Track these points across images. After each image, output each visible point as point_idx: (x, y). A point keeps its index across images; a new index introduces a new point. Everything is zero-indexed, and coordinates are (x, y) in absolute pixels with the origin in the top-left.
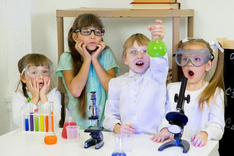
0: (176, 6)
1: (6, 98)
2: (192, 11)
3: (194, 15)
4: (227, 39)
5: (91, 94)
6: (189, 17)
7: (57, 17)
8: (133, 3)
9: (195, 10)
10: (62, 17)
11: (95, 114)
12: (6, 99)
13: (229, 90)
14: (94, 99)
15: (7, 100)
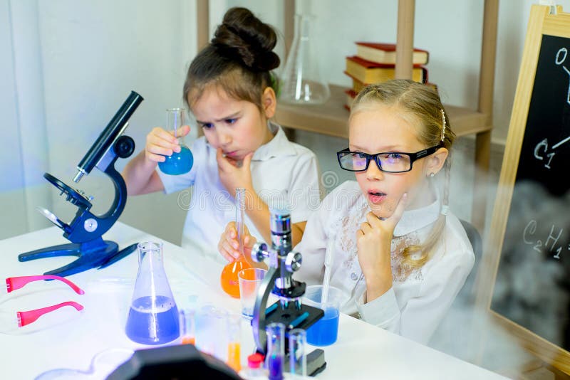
4: (560, 8)
13: (543, 147)
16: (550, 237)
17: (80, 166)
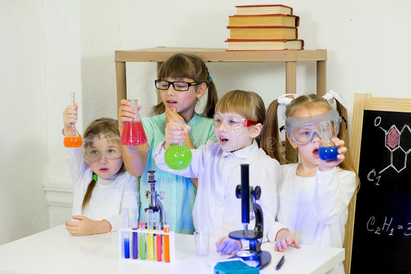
0: (297, 45)
1: (45, 186)
2: (324, 52)
3: (326, 57)
4: (371, 94)
5: (149, 174)
6: (318, 62)
7: (116, 62)
8: (229, 40)
9: (328, 51)
10: (124, 61)
11: (154, 204)
12: (43, 187)
13: (373, 174)
14: (152, 182)
15: (45, 189)
16: (385, 224)
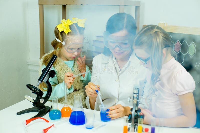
3: (140, 5)
6: (136, 7)
7: (39, 5)
9: (141, 2)
10: (43, 4)
17: (39, 80)
